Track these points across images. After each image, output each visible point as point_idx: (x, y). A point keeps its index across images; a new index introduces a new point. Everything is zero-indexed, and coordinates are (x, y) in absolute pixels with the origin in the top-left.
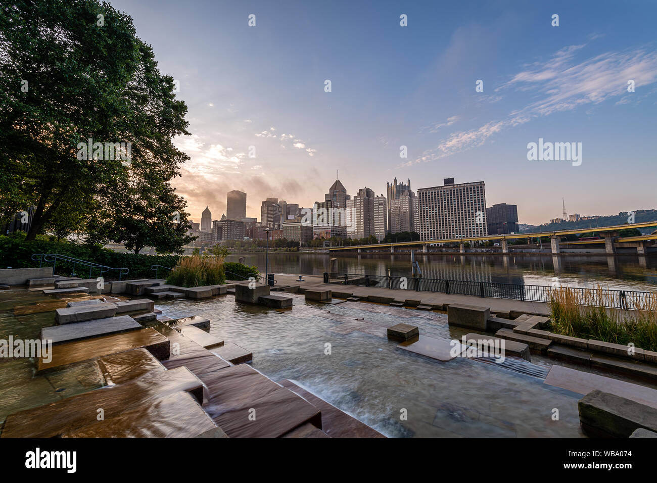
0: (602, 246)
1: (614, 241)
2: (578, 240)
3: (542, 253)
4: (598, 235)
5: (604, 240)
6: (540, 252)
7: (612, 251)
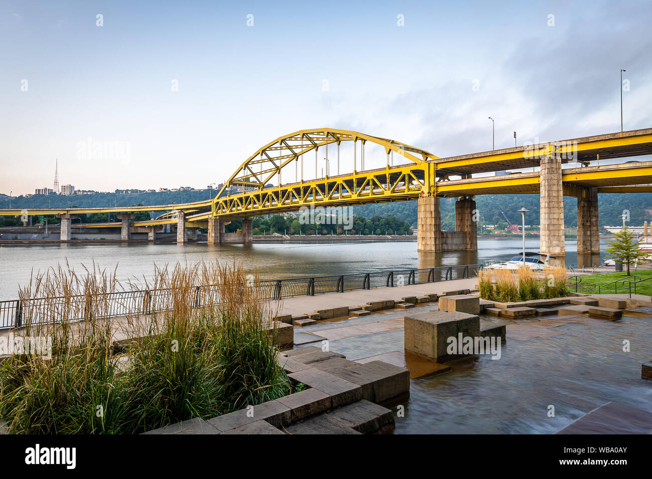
0: (118, 230)
1: (130, 225)
2: (90, 222)
3: (46, 240)
4: (114, 217)
5: (121, 223)
6: (44, 238)
7: (127, 237)
